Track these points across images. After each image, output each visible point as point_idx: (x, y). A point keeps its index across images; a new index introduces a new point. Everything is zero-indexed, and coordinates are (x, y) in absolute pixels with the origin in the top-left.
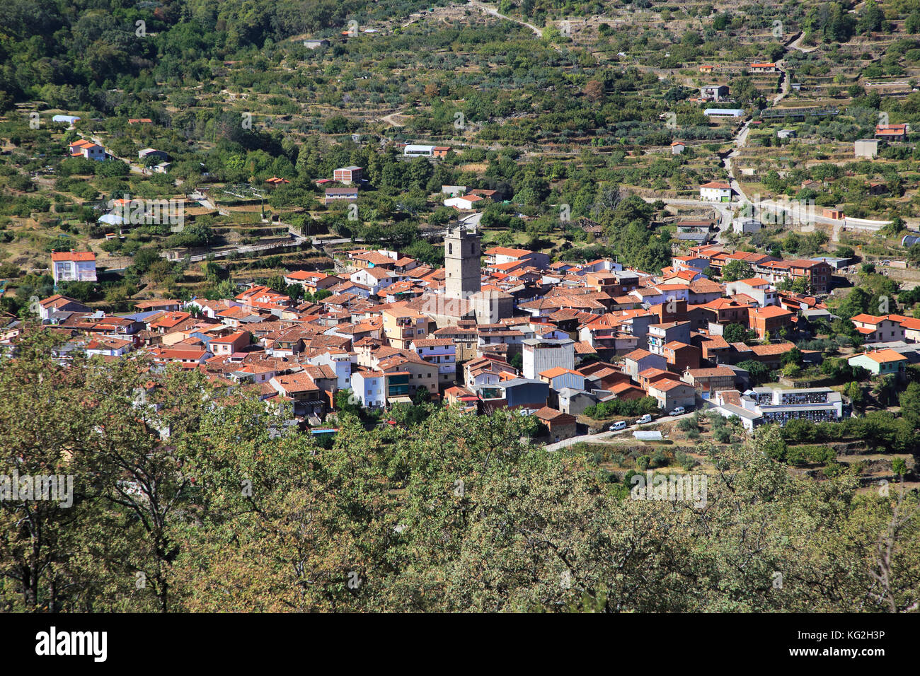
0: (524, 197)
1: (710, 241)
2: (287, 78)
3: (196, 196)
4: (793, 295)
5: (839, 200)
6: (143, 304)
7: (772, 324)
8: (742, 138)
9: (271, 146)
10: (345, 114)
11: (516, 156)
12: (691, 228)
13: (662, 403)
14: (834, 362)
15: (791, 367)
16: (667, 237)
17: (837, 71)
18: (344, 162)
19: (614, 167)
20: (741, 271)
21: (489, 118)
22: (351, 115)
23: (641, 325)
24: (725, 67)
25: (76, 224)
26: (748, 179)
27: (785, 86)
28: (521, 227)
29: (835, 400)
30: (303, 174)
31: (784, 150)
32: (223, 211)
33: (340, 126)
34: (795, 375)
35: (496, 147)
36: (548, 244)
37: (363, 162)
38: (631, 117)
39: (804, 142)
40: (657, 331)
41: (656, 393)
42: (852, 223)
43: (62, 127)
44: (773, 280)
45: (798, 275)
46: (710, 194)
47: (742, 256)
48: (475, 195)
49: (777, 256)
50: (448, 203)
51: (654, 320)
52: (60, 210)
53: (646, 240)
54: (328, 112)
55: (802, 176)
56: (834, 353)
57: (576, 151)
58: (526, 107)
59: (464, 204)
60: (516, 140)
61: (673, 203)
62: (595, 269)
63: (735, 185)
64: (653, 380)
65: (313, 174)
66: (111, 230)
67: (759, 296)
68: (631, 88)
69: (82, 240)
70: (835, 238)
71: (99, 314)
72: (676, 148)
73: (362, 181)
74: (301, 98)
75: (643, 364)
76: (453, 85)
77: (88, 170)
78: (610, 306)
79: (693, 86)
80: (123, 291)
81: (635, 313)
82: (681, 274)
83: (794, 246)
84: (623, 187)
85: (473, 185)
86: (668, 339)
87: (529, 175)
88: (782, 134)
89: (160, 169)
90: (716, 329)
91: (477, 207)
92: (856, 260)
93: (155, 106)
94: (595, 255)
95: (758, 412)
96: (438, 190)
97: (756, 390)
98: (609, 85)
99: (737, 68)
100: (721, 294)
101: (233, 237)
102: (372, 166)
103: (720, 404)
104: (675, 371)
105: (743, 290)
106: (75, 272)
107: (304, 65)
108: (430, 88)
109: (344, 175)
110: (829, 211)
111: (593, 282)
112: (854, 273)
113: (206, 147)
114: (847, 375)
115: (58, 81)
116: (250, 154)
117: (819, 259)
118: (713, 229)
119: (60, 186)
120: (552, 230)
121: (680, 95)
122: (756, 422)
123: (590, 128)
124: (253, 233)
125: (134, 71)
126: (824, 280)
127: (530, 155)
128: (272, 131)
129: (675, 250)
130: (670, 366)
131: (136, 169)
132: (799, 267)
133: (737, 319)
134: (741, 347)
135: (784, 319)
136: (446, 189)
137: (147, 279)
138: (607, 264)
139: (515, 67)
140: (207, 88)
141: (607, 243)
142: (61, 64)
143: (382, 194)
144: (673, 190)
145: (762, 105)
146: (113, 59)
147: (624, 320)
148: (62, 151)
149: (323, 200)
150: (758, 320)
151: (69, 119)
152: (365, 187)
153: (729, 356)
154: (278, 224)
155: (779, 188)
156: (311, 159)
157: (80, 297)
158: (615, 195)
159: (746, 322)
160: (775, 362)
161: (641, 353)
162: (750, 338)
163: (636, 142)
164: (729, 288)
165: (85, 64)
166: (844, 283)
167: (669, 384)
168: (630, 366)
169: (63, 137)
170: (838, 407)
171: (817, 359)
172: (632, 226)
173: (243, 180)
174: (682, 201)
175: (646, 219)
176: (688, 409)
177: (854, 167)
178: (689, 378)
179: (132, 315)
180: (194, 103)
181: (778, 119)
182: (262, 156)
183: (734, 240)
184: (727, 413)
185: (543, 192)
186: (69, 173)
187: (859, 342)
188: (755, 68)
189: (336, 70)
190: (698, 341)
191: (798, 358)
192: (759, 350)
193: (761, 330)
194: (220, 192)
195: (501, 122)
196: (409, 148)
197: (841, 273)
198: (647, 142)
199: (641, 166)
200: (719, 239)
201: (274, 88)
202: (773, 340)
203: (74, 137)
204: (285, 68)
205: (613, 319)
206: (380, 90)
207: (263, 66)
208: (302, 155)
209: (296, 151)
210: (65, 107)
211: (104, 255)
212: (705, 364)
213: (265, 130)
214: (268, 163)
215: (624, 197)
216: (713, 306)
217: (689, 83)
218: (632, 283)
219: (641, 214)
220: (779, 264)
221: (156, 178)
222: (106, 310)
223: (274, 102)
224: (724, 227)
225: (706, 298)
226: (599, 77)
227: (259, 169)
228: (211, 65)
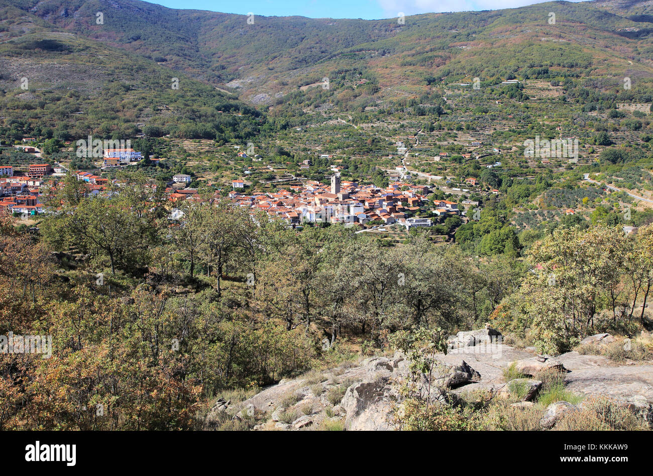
0: (351, 168)
1: (399, 181)
2: (292, 137)
3: (268, 167)
4: (419, 195)
5: (431, 171)
6: (255, 194)
7: (414, 202)
8: (406, 155)
9: (288, 154)
10: (307, 147)
11: (349, 158)
12: (393, 177)
13: (386, 222)
14: (429, 212)
15: (418, 213)
16: (388, 179)
17: (430, 139)
18: (306, 158)
19: (374, 161)
20: (406, 189)
21: (343, 148)
22: (308, 147)
23: (381, 201)
24: (403, 137)
25: (239, 173)
26: (408, 165)
27: (417, 142)
28: (351, 176)
29: (429, 221)
30: (295, 162)
31: (417, 158)
32: (275, 171)
33: (305, 150)
34: (419, 215)
35: (345, 156)
36: (357, 181)
37: (311, 159)
38: (379, 149)
39: (422, 157)
40: (385, 203)
41: (385, 219)
42: (433, 177)
43: (236, 149)
44: (414, 191)
45: (420, 190)
46: (399, 169)
47: (406, 184)
48: (339, 168)
49: (415, 185)
50: (332, 169)
51: (384, 200)
52: (235, 170)
53: (382, 180)
54: (302, 146)
55: (421, 165)
56: (429, 210)
57: (365, 157)
58: (353, 146)
59: (336, 170)
60: (349, 154)
61: (389, 171)
62: (369, 187)
63: (405, 167)
64: (384, 216)
65: (298, 162)
66: (247, 175)
67: (411, 195)
68: (379, 142)
69: (240, 177)
70: (429, 181)
71: (244, 196)
72: (390, 157)
73: (310, 163)
74: (295, 143)
75: (381, 212)
76: (334, 140)
77: (242, 160)
78: (373, 196)
79: (394, 142)
80: (250, 190)
81: (380, 199)
82: (391, 189)
83: (419, 182)
84: (376, 167)
85: (338, 165)
86: (387, 205)
87: (353, 163)
88: (417, 154)
89: (260, 160)
90: (400, 203)
91: (339, 171)
92: (434, 186)
93: (259, 144)
94: (369, 184)
95: (410, 224)
96: (329, 166)
97: (410, 219)
98: (373, 141)
99: (405, 137)
100: (401, 194)
101: (278, 177)
102: (313, 160)
103: (400, 222)
104: (389, 213)
105: (407, 193)
106: (238, 185)
107: (296, 134)
108: (328, 140)
109: (306, 162)
110: (428, 174)
111: (369, 190)
112: (434, 189)
113: (272, 154)
114: (432, 215)
115: (236, 138)
116: (282, 156)
117: (425, 186)
118: (399, 178)
119: (236, 164)
120: (358, 177)
121: (391, 144)
122: (410, 227)
123: (369, 151)
124: (283, 176)
125: (254, 135)
126: (427, 191)
127: (353, 158)
128: (288, 151)
129: (390, 183)
130: (388, 212)
131: (254, 160)
132: (420, 188)
133: (405, 200)
134: (406, 208)
135: (417, 201)
136: (332, 166)
137: (256, 187)
138: (372, 186)
139: (350, 135)
140: (272, 140)
141: (372, 181)
142: (237, 134)
143: (316, 167)
144: (389, 168)
145: (412, 147)
146: (249, 132)
147: (376, 200)
148: (236, 155)
149: (300, 168)
150: (410, 201)
151: (238, 147)
152: (311, 165)
153: (403, 210)
154: (289, 174)
155: (416, 168)
156: (298, 158)
157: (240, 191)
158: (375, 169)
159: (407, 201)
160: (414, 212)
161: (381, 209)
162: (408, 205)
163: (380, 155)
164: (403, 192)
165: (242, 134)
166: (431, 192)
167: (388, 217)
168: (378, 212)
169: (237, 152)
170: (430, 223)
171: (425, 211)
172: (379, 176)
173: (280, 163)
174: (391, 170)
175: (382, 175)
176: (392, 223)
177: (434, 163)
178: (393, 215)
179: (252, 196)
180: (269, 144)
181: (415, 150)
182: (285, 157)
183: (404, 181)
184: (402, 225)
185: (356, 167)
186: (237, 160)
187: (435, 207)
188: (410, 138)
189: (304, 136)
190: (395, 206)
191: (420, 211)
192: (410, 209)
193: (411, 203)
194: (274, 166)
195: (346, 149)
196: (322, 155)
197: (431, 189)
198: (383, 155)
199: (381, 161)
200: (401, 180)
201: (289, 140)
202: (414, 206)
203: (239, 152)
204: (292, 135)
205: (374, 200)
206: (315, 141)
207: (286, 135)
208: (295, 157)
209: (294, 156)
210: (237, 144)
211: (246, 181)
212: (397, 212)
213: (286, 150)
214: (287, 159)
215: (377, 169)
216: (399, 197)
217: (393, 141)
218: (379, 191)
219: (381, 173)
220: (416, 187)
221: (259, 162)
222: (246, 195)
223: (289, 143)
224: (402, 177)
225: (397, 195)
226: (371, 139)
227: (284, 160)
228: (273, 134)
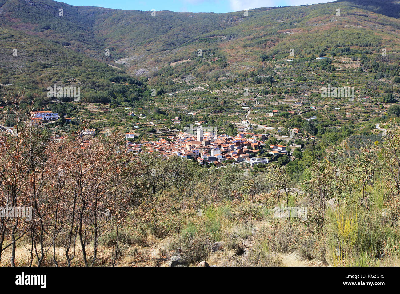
1: (244, 131)
2: (166, 101)
3: (151, 122)
4: (259, 141)
5: (267, 124)
6: (142, 142)
7: (255, 146)
8: (249, 112)
9: (164, 114)
10: (177, 108)
11: (208, 115)
12: (240, 129)
13: (236, 160)
14: (266, 153)
15: (259, 154)
16: (236, 130)
17: (265, 100)
18: (177, 116)
19: (226, 117)
20: (249, 137)
21: (203, 108)
22: (178, 107)
23: (232, 146)
24: (246, 99)
25: (130, 127)
26: (250, 120)
27: (256, 103)
30: (170, 118)
31: (256, 114)
32: (156, 125)
33: (176, 110)
34: (260, 155)
35: (205, 113)
37: (180, 116)
38: (229, 108)
39: (260, 113)
40: (235, 147)
41: (235, 159)
42: (269, 128)
43: (126, 110)
44: (255, 138)
46: (244, 123)
47: (249, 134)
48: (201, 122)
50: (196, 124)
51: (235, 145)
52: (127, 125)
53: (232, 131)
54: (174, 107)
55: (260, 119)
56: (266, 151)
57: (219, 114)
58: (210, 106)
59: (199, 124)
60: (208, 112)
61: (237, 124)
62: (223, 136)
63: (248, 121)
64: (235, 156)
65: (171, 118)
66: (136, 129)
67: (253, 141)
68: (229, 103)
69: (131, 131)
70: (266, 131)
71: (135, 144)
72: (237, 114)
73: (180, 119)
75: (233, 153)
76: (196, 102)
77: (132, 118)
78: (227, 143)
79: (240, 103)
80: (138, 140)
81: (231, 144)
82: (239, 137)
83: (259, 132)
84: (228, 121)
85: (200, 120)
86: (237, 149)
87: (211, 119)
88: (256, 112)
90: (245, 147)
91: (201, 124)
92: (270, 135)
93: (143, 106)
94: (223, 134)
95: (253, 162)
96: (194, 121)
97: (253, 158)
98: (225, 102)
99: (248, 100)
100: (246, 141)
101: (158, 130)
102: (182, 117)
103: (247, 161)
104: (239, 155)
105: (250, 140)
106: (130, 136)
107: (169, 98)
108: (192, 103)
109: (177, 118)
110: (265, 126)
111: (223, 138)
112: (269, 137)
113: (152, 113)
114: (268, 155)
115: (125, 102)
116: (160, 115)
117: (263, 134)
118: (244, 129)
119: (127, 121)
121: (238, 104)
122: (253, 164)
123: (222, 110)
124: (162, 129)
125: (138, 99)
126: (264, 138)
127: (211, 115)
128: (164, 110)
129: (238, 132)
131: (140, 118)
132: (260, 136)
133: (249, 145)
134: (250, 150)
135: (258, 145)
136: (196, 121)
137: (142, 137)
138: (225, 135)
140: (152, 103)
141: (225, 131)
142: (126, 98)
143: (184, 122)
144: (237, 122)
145: (252, 106)
146: (135, 97)
147: (229, 145)
148: (127, 114)
149: (174, 123)
150: (253, 146)
151: (127, 108)
152: (181, 121)
153: (248, 152)
154: (166, 128)
155: (256, 121)
156: (171, 115)
157: (132, 141)
158: (226, 122)
159: (251, 146)
160: (256, 153)
161: (232, 151)
162: (252, 149)
163: (230, 113)
164: (248, 140)
165: (130, 98)
166: (267, 139)
167: (238, 157)
168: (230, 154)
169: (127, 112)
170: (267, 161)
171: (263, 153)
172: (230, 128)
173: (159, 120)
174: (238, 124)
175: (232, 127)
176: (241, 161)
177: (269, 118)
178: (241, 156)
179: (140, 144)
180: (149, 105)
181: (255, 109)
182: (162, 115)
183: (248, 131)
184: (248, 162)
185: (213, 122)
186: (128, 118)
187: (271, 149)
188: (251, 100)
189: (175, 99)
190: (242, 149)
191: (260, 152)
192: (253, 151)
193: (254, 147)
194: (155, 122)
195: (205, 109)
196: (189, 114)
197: (267, 137)
198: (232, 113)
199: (231, 117)
200: (245, 131)
201: (164, 103)
202: (256, 149)
203: (129, 112)
204: (166, 99)
205: (227, 145)
206: (183, 103)
207: (162, 99)
209: (168, 114)
210: (126, 106)
211: (135, 133)
212: (244, 153)
213: (162, 110)
215: (228, 123)
216: (245, 143)
217: (239, 102)
218: (230, 139)
219: (231, 126)
220: (256, 135)
221: (144, 119)
222: (136, 143)
223: (164, 105)
224: (246, 128)
225: (244, 141)
226: (223, 101)
227: (162, 118)
228: (152, 98)
